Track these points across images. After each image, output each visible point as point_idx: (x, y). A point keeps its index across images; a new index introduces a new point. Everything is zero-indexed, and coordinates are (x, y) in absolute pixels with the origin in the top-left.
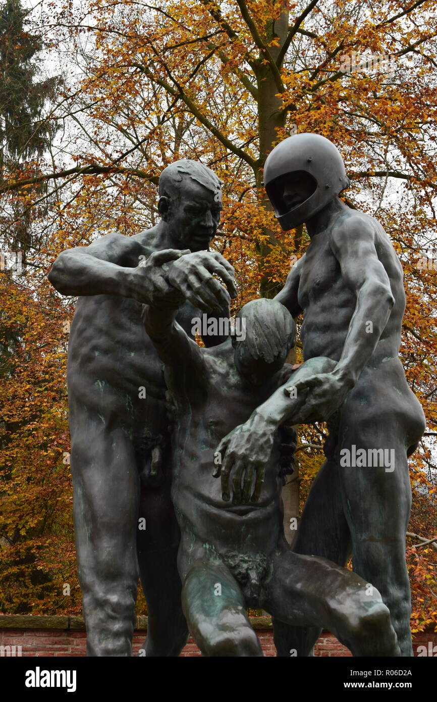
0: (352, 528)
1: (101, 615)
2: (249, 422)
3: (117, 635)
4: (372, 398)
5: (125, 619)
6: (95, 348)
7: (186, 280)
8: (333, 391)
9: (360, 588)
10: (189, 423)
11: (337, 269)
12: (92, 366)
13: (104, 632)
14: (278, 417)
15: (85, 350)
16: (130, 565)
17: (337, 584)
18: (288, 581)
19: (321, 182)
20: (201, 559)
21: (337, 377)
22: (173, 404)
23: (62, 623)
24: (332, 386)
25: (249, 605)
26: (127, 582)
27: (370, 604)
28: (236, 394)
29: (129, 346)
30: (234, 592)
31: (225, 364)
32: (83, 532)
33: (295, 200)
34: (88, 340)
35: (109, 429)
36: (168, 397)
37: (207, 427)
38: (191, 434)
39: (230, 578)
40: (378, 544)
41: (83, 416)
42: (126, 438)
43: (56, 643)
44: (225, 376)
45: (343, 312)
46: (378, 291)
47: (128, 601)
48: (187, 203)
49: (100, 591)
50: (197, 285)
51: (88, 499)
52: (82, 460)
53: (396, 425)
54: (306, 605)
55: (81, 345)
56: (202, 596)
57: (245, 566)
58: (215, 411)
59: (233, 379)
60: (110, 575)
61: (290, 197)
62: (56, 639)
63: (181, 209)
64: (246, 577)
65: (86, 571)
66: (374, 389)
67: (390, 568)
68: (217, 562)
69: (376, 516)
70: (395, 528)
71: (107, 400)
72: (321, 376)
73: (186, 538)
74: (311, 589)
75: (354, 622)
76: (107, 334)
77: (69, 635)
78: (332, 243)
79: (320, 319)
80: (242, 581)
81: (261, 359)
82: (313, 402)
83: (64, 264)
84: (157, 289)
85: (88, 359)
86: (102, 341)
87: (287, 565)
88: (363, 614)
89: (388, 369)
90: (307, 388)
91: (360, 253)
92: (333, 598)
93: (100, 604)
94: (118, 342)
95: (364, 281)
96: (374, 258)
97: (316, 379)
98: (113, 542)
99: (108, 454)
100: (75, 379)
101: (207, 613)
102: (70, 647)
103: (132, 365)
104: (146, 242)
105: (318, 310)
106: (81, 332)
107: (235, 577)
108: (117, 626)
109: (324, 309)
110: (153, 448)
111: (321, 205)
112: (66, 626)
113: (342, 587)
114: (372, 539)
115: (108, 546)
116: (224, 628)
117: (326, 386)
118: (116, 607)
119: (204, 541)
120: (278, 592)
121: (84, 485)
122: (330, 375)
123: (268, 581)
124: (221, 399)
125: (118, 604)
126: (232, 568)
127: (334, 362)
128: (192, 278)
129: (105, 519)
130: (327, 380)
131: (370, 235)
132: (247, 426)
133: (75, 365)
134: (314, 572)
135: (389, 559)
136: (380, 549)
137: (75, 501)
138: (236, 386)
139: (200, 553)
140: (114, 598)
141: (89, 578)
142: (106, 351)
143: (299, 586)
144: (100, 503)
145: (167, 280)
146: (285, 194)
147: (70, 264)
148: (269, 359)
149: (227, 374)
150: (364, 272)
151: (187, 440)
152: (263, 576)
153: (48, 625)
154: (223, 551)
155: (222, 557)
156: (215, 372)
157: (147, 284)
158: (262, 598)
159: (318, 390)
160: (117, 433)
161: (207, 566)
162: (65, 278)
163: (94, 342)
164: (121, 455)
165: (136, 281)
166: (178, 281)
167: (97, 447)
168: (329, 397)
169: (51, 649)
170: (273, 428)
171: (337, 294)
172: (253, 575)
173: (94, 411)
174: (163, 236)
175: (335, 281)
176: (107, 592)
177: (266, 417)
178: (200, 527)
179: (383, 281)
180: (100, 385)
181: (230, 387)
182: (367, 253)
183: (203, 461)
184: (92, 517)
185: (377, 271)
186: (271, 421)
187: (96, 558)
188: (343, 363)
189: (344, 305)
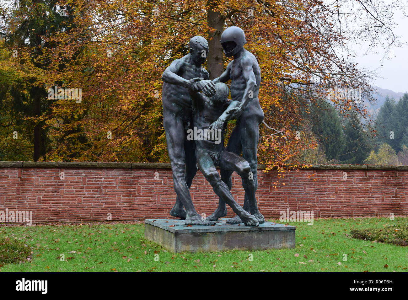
0: (243, 145)
1: (176, 167)
2: (217, 121)
3: (181, 172)
4: (250, 110)
5: (183, 168)
6: (172, 94)
7: (203, 88)
8: (239, 112)
9: (244, 162)
10: (199, 115)
11: (241, 73)
12: (170, 99)
13: (177, 171)
14: (225, 120)
15: (168, 94)
16: (183, 154)
17: (238, 160)
18: (225, 159)
19: (238, 44)
20: (202, 153)
21: (240, 108)
22: (194, 109)
23: (129, 165)
24: (239, 111)
25: (215, 165)
26: (183, 159)
27: (246, 166)
28: (212, 108)
29: (182, 93)
30: (212, 162)
31: (209, 99)
32: (170, 145)
33: (230, 49)
34: (169, 91)
35: (176, 117)
36: (192, 108)
37: (204, 117)
38: (199, 119)
39: (210, 158)
40: (249, 150)
41: (168, 113)
42: (180, 119)
43: (127, 173)
44: (209, 103)
45: (243, 85)
46: (252, 83)
47: (183, 164)
48: (199, 52)
49: (175, 161)
50: (206, 91)
51: (171, 137)
52: (168, 126)
53: (256, 118)
54: (230, 165)
55: (167, 92)
56: (204, 163)
57: (214, 155)
58: (206, 113)
59: (211, 104)
60: (178, 157)
61: (229, 48)
62: (127, 172)
63: (197, 53)
64: (214, 158)
65: (171, 156)
66: (250, 108)
67: (252, 156)
68: (207, 154)
69: (249, 143)
70: (254, 146)
71: (176, 109)
72: (236, 108)
73: (198, 147)
74: (231, 161)
75: (242, 170)
76: (175, 90)
77: (131, 170)
78: (240, 64)
79: (236, 86)
80: (213, 159)
81: (220, 101)
82: (234, 115)
83: (167, 75)
84: (195, 88)
85: (170, 96)
86: (173, 91)
87: (225, 155)
88: (244, 168)
89: (254, 102)
90: (232, 112)
91: (248, 71)
92: (237, 164)
93: (176, 164)
94: (178, 92)
95: (249, 80)
96: (252, 72)
97: (235, 109)
98: (179, 148)
99: (176, 124)
100: (166, 102)
101: (206, 168)
102: (132, 174)
103: (183, 99)
104: (186, 61)
105: (236, 83)
106: (167, 88)
107: (211, 158)
108: (181, 170)
109: (237, 83)
110: (188, 122)
111: (238, 51)
112: (131, 167)
113: (239, 161)
114: (248, 148)
115: (177, 150)
116: (210, 171)
117: (237, 111)
118: (180, 165)
119: (203, 148)
120: (223, 162)
121: (169, 133)
122: (238, 108)
123: (220, 159)
124: (208, 110)
125: (181, 164)
126: (210, 155)
127: (239, 102)
128: (205, 89)
129: (176, 142)
130: (237, 109)
131: (251, 64)
132: (217, 122)
133: (165, 98)
134: (232, 157)
135: (252, 154)
136: (250, 151)
137: (167, 137)
138: (212, 106)
139: (202, 152)
140: (180, 163)
141: (172, 158)
142: (175, 95)
143: (228, 160)
144: (175, 138)
145: (198, 86)
146: (227, 47)
147: (169, 76)
148: (222, 101)
149: (210, 102)
150: (249, 77)
151: (198, 120)
152: (219, 157)
153: (123, 166)
154: (208, 151)
155: (208, 152)
156: (206, 101)
157: (192, 86)
158: (218, 163)
159: (235, 112)
160: (178, 118)
161: (204, 155)
162: (167, 79)
163: (172, 92)
164: (180, 124)
165: (189, 85)
166: (201, 88)
167: (173, 122)
168: (238, 114)
169: (125, 175)
170: (223, 123)
171: (241, 79)
172: (216, 157)
173: (171, 112)
174: (190, 59)
175: (241, 76)
176: (178, 161)
177: (222, 120)
178: (202, 145)
179: (254, 80)
180: (173, 104)
181: (210, 106)
182: (250, 70)
183: (203, 126)
184: (172, 141)
185: (252, 77)
186: (223, 121)
187: (174, 153)
188: (242, 104)
189: (243, 83)
